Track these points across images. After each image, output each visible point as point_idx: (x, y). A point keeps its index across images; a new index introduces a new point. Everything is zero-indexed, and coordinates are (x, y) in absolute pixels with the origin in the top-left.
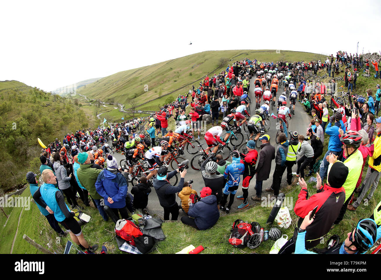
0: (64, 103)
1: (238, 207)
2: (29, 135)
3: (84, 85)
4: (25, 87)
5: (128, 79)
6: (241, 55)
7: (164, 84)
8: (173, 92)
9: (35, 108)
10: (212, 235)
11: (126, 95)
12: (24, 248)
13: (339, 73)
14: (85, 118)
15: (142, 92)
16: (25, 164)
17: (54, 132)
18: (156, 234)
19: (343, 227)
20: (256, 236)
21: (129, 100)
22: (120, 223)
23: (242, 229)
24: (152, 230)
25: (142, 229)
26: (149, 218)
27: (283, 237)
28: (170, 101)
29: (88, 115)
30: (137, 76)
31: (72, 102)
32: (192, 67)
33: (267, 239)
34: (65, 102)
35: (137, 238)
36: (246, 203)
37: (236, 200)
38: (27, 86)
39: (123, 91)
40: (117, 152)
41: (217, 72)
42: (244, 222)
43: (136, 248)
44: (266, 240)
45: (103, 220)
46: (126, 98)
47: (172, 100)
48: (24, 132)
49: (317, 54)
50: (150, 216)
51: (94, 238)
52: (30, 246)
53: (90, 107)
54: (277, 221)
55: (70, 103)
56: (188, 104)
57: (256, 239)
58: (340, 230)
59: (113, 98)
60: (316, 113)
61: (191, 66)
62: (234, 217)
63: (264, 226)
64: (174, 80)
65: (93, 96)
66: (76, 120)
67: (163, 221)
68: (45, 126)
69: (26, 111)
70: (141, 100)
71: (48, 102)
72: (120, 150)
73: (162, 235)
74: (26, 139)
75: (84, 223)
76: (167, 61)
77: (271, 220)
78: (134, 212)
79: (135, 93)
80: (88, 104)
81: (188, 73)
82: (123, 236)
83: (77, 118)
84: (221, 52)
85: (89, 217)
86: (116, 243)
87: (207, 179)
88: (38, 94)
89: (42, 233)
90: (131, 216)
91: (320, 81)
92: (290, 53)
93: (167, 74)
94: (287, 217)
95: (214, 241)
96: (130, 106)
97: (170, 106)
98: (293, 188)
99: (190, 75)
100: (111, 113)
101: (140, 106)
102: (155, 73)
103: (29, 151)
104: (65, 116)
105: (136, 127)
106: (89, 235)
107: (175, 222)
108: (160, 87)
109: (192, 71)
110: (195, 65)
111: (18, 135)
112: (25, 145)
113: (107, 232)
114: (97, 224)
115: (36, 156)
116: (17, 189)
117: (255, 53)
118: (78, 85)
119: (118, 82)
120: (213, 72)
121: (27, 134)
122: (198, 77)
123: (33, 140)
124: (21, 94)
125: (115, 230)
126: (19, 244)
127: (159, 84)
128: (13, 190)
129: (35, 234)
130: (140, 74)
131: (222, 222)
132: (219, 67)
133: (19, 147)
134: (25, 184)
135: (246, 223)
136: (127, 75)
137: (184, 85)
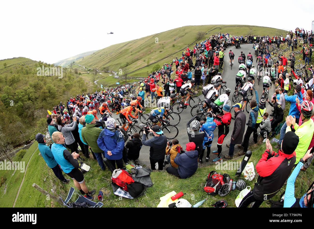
1: (213, 160)
2: (35, 100)
3: (82, 57)
4: (31, 62)
5: (121, 50)
6: (216, 29)
8: (158, 61)
9: (40, 78)
10: (191, 183)
11: (119, 64)
12: (29, 193)
14: (84, 84)
15: (133, 61)
16: (32, 124)
17: (57, 97)
18: (145, 181)
20: (226, 185)
21: (121, 68)
22: (116, 172)
23: (215, 179)
24: (142, 178)
25: (133, 177)
26: (140, 168)
27: (247, 188)
29: (87, 81)
30: (128, 48)
31: (73, 71)
32: (175, 40)
33: (235, 189)
34: (66, 72)
35: (130, 185)
36: (219, 157)
37: (212, 154)
38: (33, 61)
39: (117, 60)
40: (113, 112)
42: (217, 173)
43: (128, 193)
44: (233, 189)
45: (101, 169)
46: (119, 67)
47: (158, 68)
48: (31, 98)
49: (279, 29)
50: (141, 166)
51: (92, 184)
52: (34, 190)
53: (89, 75)
54: (244, 174)
55: (71, 72)
56: (172, 71)
57: (226, 188)
59: (108, 67)
61: (174, 38)
62: (210, 169)
63: (233, 177)
64: (160, 51)
65: (90, 66)
66: (76, 86)
67: (151, 170)
68: (49, 92)
69: (32, 81)
70: (132, 68)
72: (115, 111)
73: (150, 183)
74: (33, 104)
75: (85, 172)
76: (153, 35)
79: (127, 62)
80: (86, 73)
81: (172, 45)
82: (118, 183)
83: (77, 84)
84: (199, 27)
85: (89, 167)
86: (111, 189)
87: (191, 134)
89: (46, 180)
90: (125, 166)
91: (282, 54)
92: (257, 28)
93: (154, 45)
94: (252, 171)
95: (192, 189)
98: (258, 146)
99: (173, 47)
100: (106, 79)
101: (131, 73)
102: (143, 45)
103: (36, 113)
104: (67, 83)
105: (128, 91)
106: (88, 182)
107: (161, 171)
108: (148, 57)
109: (174, 43)
110: (177, 38)
111: (26, 101)
112: (33, 109)
113: (104, 179)
114: (96, 173)
115: (42, 117)
116: (25, 144)
117: (227, 28)
118: (77, 57)
119: (111, 53)
120: (193, 43)
121: (34, 99)
122: (180, 48)
123: (39, 104)
124: (27, 67)
125: (111, 178)
126: (25, 190)
127: (147, 54)
128: (21, 145)
129: (39, 181)
130: (130, 46)
131: (200, 173)
132: (197, 40)
133: (27, 110)
134: (32, 140)
135: (219, 175)
136: (119, 47)
137: (168, 55)
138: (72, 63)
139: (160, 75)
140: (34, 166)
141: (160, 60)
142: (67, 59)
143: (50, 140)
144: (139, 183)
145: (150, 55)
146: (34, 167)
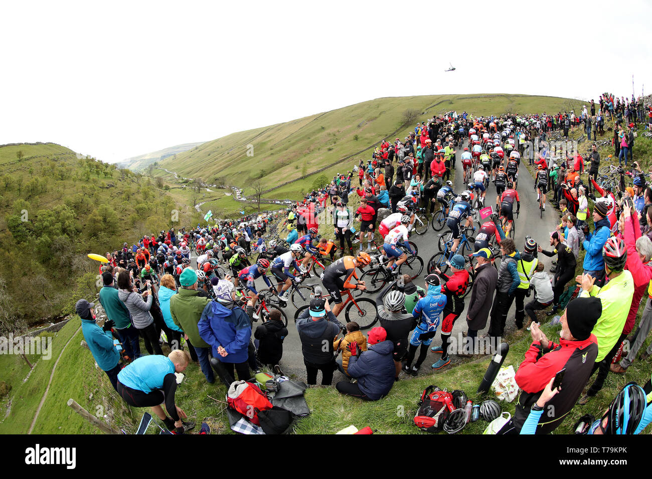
0: (137, 183)
1: (433, 365)
2: (76, 234)
3: (173, 153)
4: (71, 155)
6: (441, 104)
7: (310, 155)
8: (325, 168)
9: (88, 191)
10: (387, 410)
11: (246, 171)
12: (58, 420)
13: (604, 132)
14: (174, 209)
15: (274, 167)
16: (68, 283)
17: (120, 231)
18: (294, 406)
19: (603, 401)
20: (458, 413)
21: (250, 181)
22: (236, 386)
23: (437, 402)
24: (288, 400)
25: (271, 398)
26: (284, 380)
27: (503, 417)
28: (322, 184)
29: (181, 204)
30: (265, 141)
31: (153, 182)
32: (359, 126)
33: (477, 419)
34: (140, 182)
35: (264, 412)
36: (445, 359)
38: (74, 154)
39: (240, 165)
41: (400, 134)
42: (440, 390)
43: (259, 427)
46: (247, 178)
47: (325, 182)
48: (69, 228)
49: (568, 99)
50: (285, 378)
51: (188, 410)
52: (68, 415)
53: (184, 191)
54: (495, 388)
55: (149, 183)
56: (352, 190)
57: (459, 418)
58: (597, 406)
59: (223, 177)
60: (567, 207)
61: (357, 123)
62: (424, 381)
63: (473, 397)
64: (328, 147)
65: (189, 173)
66: (158, 212)
67: (307, 385)
68: (105, 220)
69: (71, 195)
70: (271, 181)
71: (111, 181)
73: (305, 409)
74: (72, 241)
76: (315, 115)
77: (485, 388)
78: (258, 369)
79: (261, 169)
80: (180, 186)
81: (351, 136)
82: (240, 407)
83: (161, 209)
84: (407, 98)
86: (226, 419)
87: (385, 320)
88: (94, 167)
89: (93, 397)
90: (254, 376)
92: (523, 98)
93: (317, 136)
94: (512, 384)
95: (390, 420)
96: (252, 191)
97: (322, 192)
98: (524, 334)
99: (354, 139)
100: (219, 203)
101: (269, 191)
102: (294, 135)
103: (76, 261)
104: (140, 206)
107: (328, 387)
108: (304, 159)
109: (358, 132)
110: (364, 121)
111: (57, 234)
112: (69, 251)
113: (211, 400)
114: (195, 388)
115: (88, 271)
116: (52, 322)
117: (464, 101)
118: (163, 154)
119: (232, 150)
120: (395, 133)
121: (73, 232)
122: (368, 143)
123: (83, 242)
124: (63, 165)
125: (226, 398)
126: (49, 412)
127: (302, 154)
128: (44, 323)
129: (79, 397)
130: (270, 136)
131: (405, 390)
132: (403, 126)
133: (58, 253)
134: (67, 315)
135: (444, 392)
136: (247, 138)
137: (345, 156)
138: (152, 165)
139: (327, 196)
140: (70, 367)
141: (327, 168)
142: (143, 156)
143: (104, 318)
144: (282, 409)
145: (308, 156)
146: (68, 369)
